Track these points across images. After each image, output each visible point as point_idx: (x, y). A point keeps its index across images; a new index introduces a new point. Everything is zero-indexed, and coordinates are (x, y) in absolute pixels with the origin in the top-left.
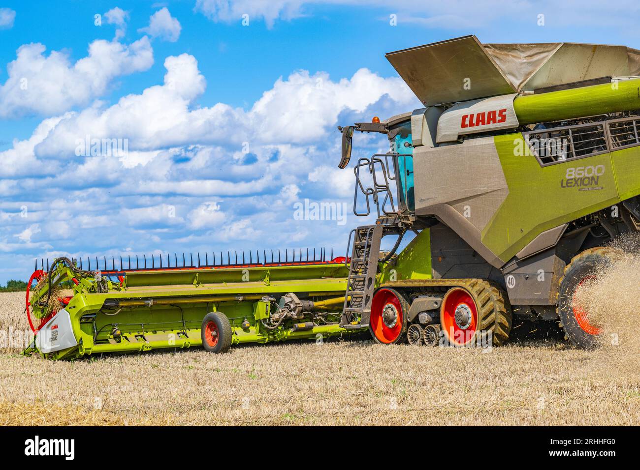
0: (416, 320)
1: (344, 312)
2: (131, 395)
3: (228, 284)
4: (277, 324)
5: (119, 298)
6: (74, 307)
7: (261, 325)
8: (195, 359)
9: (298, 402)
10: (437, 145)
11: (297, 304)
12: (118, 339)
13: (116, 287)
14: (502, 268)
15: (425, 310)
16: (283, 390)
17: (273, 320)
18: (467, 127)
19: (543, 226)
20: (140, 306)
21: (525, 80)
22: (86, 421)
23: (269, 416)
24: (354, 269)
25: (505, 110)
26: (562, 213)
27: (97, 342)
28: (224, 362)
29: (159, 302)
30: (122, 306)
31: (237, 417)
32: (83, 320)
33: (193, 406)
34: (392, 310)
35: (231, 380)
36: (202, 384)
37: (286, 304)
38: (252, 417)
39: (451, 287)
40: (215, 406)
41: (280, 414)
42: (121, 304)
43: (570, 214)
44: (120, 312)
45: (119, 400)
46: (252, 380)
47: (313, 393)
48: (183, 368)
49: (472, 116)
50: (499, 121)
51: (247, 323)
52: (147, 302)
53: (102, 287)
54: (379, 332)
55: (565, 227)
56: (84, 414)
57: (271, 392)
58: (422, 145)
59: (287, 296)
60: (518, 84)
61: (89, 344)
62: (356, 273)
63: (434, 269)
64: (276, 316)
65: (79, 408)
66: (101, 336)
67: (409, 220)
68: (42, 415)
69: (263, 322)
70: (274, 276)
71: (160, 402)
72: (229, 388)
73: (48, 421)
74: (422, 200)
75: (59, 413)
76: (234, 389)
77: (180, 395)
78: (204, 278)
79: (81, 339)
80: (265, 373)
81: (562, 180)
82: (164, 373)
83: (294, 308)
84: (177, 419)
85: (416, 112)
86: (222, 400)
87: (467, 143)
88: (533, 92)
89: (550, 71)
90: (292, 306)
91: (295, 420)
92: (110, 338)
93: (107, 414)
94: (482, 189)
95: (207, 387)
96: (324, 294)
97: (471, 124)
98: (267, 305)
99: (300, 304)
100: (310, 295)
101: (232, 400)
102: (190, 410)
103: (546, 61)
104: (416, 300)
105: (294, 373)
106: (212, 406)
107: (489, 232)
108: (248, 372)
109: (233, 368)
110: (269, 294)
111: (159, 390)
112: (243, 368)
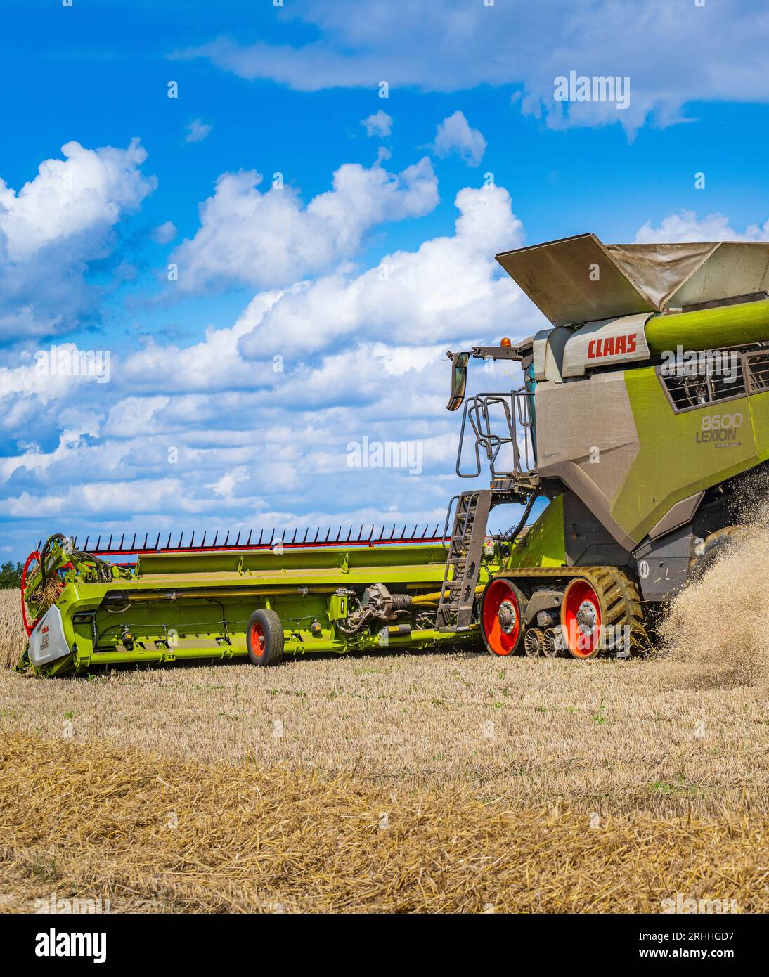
0: (534, 623)
1: (439, 610)
2: (401, 750)
3: (287, 571)
4: (356, 626)
5: (128, 590)
6: (65, 601)
7: (337, 629)
8: (505, 691)
9: (677, 764)
10: (565, 379)
11: (385, 599)
12: (128, 645)
13: (124, 574)
14: (634, 550)
15: (544, 608)
16: (651, 742)
17: (352, 621)
18: (594, 357)
19: (676, 495)
20: (160, 601)
21: (669, 294)
22: (328, 794)
23: (628, 785)
24: (456, 551)
25: (634, 336)
26: (697, 476)
27: (97, 649)
28: (553, 695)
29: (185, 595)
30: (134, 601)
31: (575, 787)
32: (77, 619)
33: (503, 770)
34: (508, 608)
35: (564, 726)
36: (517, 733)
37: (371, 600)
38: (600, 787)
39: (572, 578)
40: (538, 768)
41: (646, 783)
42: (131, 598)
43: (705, 478)
44: (128, 609)
45: (380, 759)
46: (599, 727)
47: (701, 747)
48: (486, 705)
49: (600, 342)
50: (629, 350)
51: (317, 626)
52: (168, 595)
53: (104, 574)
54: (494, 639)
55: (700, 496)
56: (323, 783)
57: (632, 746)
58: (546, 380)
59: (372, 588)
60: (660, 299)
61: (86, 651)
62: (459, 555)
63: (568, 554)
64: (356, 615)
65: (315, 772)
66: (104, 642)
67: (529, 483)
68: (255, 784)
69: (339, 624)
70: (356, 560)
71: (449, 763)
72: (561, 740)
73: (264, 794)
74: (545, 457)
75: (283, 781)
76: (570, 741)
77: (480, 752)
78: (250, 563)
79: (75, 645)
80: (621, 714)
81: (698, 433)
82: (453, 715)
83: (382, 605)
84: (475, 792)
85: (540, 335)
86: (550, 758)
87: (596, 378)
88: (680, 309)
89: (705, 281)
90: (379, 602)
91: (672, 793)
92: (118, 644)
93: (362, 783)
94: (611, 442)
95: (526, 737)
96: (430, 586)
97: (599, 354)
98: (343, 601)
99: (389, 599)
100: (409, 587)
101: (567, 759)
102: (497, 776)
103: (698, 267)
104: (535, 595)
105: (668, 714)
106: (534, 770)
107: (618, 502)
108: (592, 712)
109: (568, 706)
110: (348, 586)
111: (447, 743)
112: (585, 707)
